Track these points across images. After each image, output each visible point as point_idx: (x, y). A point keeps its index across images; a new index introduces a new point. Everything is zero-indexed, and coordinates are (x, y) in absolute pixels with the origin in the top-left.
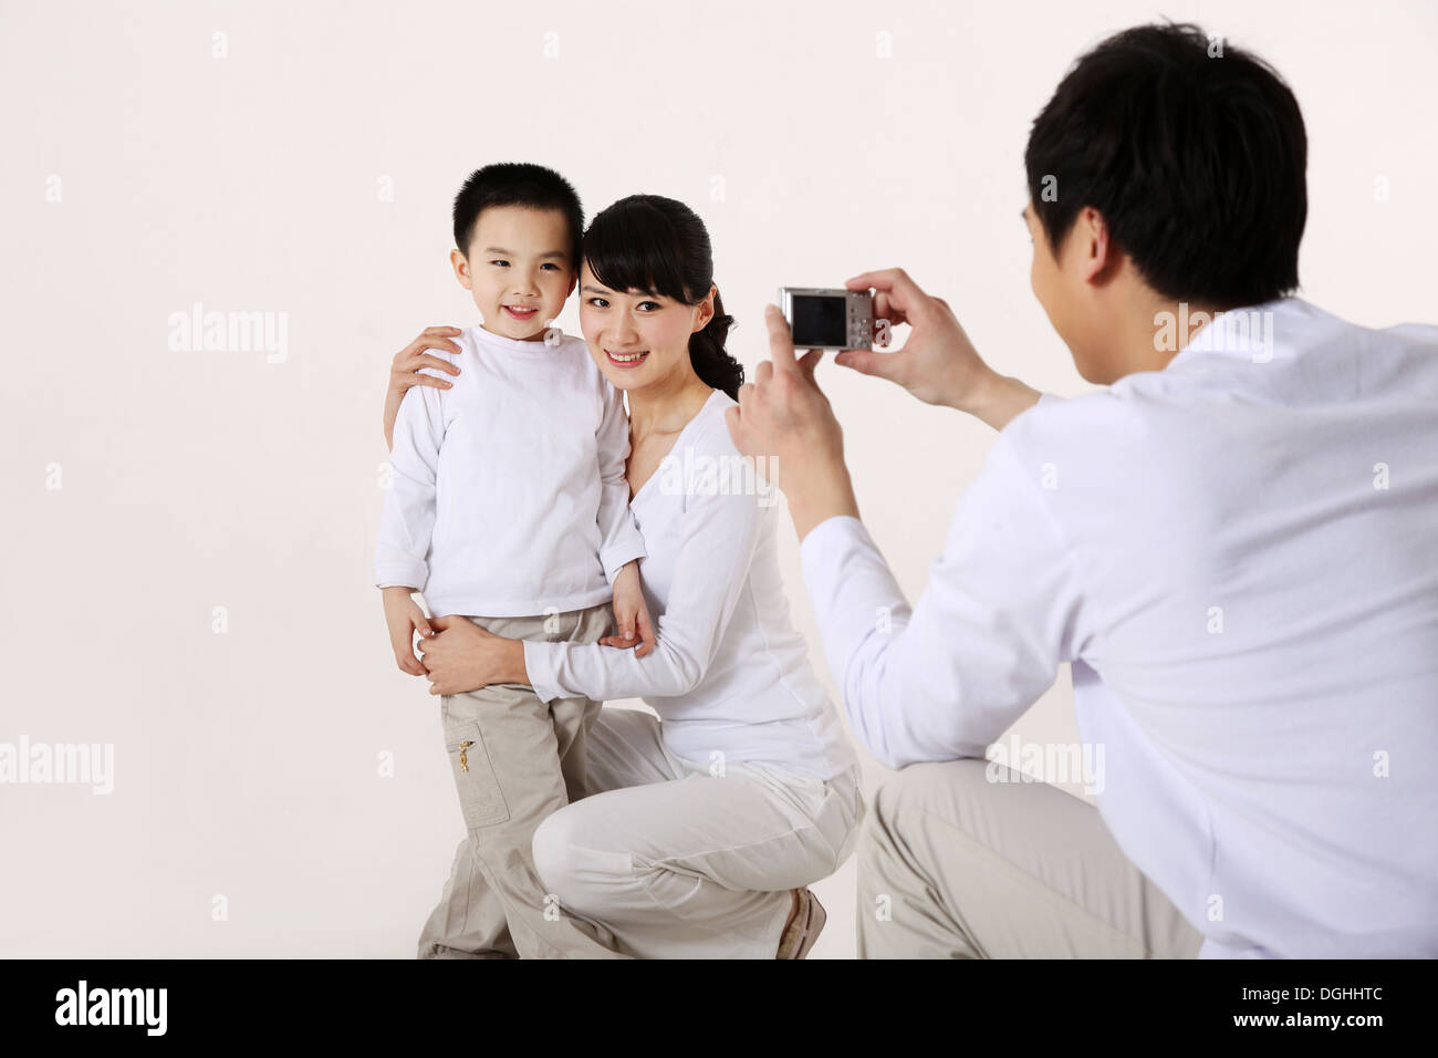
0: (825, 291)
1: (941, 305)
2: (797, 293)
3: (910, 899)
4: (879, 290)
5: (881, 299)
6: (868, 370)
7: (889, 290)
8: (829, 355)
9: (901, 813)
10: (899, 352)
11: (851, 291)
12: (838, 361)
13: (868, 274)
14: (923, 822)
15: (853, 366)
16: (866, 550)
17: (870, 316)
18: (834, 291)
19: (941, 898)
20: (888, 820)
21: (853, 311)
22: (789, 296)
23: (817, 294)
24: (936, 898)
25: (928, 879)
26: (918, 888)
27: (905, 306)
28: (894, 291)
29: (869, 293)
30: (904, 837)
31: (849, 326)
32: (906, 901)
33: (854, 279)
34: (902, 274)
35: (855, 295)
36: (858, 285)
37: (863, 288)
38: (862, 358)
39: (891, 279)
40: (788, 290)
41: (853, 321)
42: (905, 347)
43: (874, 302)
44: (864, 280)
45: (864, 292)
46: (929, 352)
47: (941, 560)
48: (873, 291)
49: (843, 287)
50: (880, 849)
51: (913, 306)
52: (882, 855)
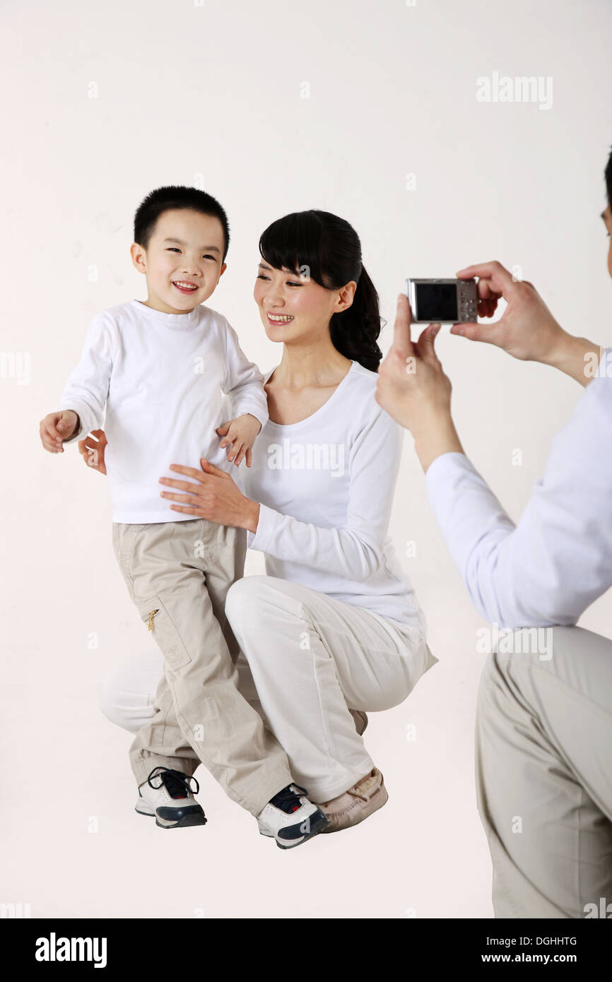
0: (440, 280)
1: (528, 286)
2: (418, 282)
3: (519, 727)
4: (481, 278)
5: (483, 285)
6: (475, 338)
7: (489, 278)
8: (446, 328)
9: (513, 663)
10: (499, 322)
11: (460, 279)
12: (452, 332)
13: (473, 267)
14: (529, 670)
15: (464, 335)
16: (472, 476)
17: (475, 297)
18: (447, 280)
19: (542, 726)
20: (503, 667)
21: (462, 294)
22: (413, 285)
23: (434, 282)
24: (539, 727)
25: (534, 714)
26: (526, 719)
27: (502, 289)
28: (493, 278)
29: (474, 281)
30: (514, 678)
31: (459, 305)
32: (516, 729)
33: (462, 271)
34: (498, 265)
35: (463, 283)
36: (465, 275)
37: (469, 277)
38: (470, 329)
39: (490, 269)
40: (412, 280)
41: (462, 302)
42: (502, 319)
43: (477, 286)
44: (470, 271)
45: (470, 280)
46: (520, 322)
47: (541, 484)
48: (477, 279)
49: (454, 276)
50: (496, 687)
51: (507, 288)
52: (498, 692)
